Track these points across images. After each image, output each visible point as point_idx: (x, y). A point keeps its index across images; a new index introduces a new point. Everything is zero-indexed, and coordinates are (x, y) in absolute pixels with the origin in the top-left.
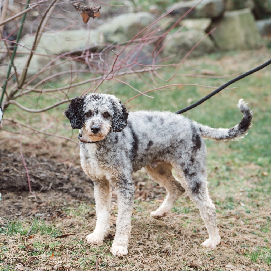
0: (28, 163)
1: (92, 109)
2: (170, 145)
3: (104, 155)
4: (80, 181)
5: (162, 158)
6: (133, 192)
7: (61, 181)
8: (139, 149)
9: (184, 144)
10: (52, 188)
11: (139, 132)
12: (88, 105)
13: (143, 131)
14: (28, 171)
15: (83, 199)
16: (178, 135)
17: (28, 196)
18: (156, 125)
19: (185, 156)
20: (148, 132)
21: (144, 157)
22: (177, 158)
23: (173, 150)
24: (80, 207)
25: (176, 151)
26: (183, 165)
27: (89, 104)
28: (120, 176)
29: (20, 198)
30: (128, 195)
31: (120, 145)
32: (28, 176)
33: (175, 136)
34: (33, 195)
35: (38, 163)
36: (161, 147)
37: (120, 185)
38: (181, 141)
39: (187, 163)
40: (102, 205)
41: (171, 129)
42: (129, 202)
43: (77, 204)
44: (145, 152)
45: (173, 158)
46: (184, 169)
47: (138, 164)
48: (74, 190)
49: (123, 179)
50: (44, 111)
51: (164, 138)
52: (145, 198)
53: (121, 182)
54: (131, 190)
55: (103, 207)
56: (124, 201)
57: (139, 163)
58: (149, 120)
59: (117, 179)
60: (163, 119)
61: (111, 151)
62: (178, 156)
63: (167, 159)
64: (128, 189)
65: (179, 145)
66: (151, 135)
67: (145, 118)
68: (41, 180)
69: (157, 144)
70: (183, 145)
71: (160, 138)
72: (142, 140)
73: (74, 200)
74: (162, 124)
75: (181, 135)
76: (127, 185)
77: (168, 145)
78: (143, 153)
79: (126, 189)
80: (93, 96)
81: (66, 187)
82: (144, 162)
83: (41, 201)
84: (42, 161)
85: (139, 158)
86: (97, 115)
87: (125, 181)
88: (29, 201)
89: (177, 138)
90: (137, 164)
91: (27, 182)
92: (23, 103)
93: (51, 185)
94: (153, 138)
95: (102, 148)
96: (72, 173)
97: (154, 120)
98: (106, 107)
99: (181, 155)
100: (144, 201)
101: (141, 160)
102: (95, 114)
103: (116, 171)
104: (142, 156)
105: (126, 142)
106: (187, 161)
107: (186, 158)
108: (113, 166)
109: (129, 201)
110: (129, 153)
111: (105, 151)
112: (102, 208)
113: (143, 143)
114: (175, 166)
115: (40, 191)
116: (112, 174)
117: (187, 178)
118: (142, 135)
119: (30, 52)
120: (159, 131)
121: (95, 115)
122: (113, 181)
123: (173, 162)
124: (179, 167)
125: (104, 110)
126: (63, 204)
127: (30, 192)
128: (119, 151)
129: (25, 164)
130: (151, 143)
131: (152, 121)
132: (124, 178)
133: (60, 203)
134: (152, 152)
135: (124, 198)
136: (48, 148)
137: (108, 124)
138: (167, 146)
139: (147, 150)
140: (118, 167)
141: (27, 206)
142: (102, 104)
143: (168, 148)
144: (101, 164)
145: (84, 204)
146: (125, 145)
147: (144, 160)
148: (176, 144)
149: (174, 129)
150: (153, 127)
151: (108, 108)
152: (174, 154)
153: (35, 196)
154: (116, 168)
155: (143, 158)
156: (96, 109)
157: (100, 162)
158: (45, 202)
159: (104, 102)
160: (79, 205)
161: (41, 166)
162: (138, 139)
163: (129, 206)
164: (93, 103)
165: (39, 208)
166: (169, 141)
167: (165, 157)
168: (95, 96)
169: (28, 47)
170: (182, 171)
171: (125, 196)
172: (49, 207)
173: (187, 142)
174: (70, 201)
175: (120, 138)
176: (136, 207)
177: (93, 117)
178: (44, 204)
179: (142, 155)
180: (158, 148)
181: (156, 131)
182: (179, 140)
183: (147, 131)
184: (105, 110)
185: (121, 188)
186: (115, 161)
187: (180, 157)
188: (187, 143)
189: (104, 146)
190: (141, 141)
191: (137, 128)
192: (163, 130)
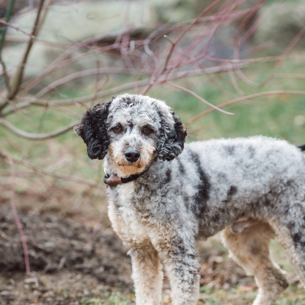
0: (24, 225)
1: (124, 121)
2: (269, 190)
3: (145, 200)
4: (112, 255)
5: (255, 215)
6: (196, 270)
7: (80, 255)
8: (211, 199)
9: (294, 188)
10: (65, 266)
11: (212, 171)
12: (117, 115)
13: (219, 170)
14: (24, 238)
15: (116, 284)
16: (284, 171)
17: (23, 279)
18: (242, 159)
19: (294, 210)
20: (228, 173)
21: (221, 214)
22: (281, 213)
23: (275, 199)
24: (111, 298)
25: (280, 202)
26: (291, 226)
27: (117, 113)
28: (174, 240)
29: (10, 284)
30: (188, 276)
31: (173, 186)
32: (25, 246)
33: (278, 173)
34: (33, 278)
35: (42, 225)
36: (254, 195)
37: (174, 257)
38: (289, 183)
39: (299, 223)
40: (145, 295)
41: (271, 163)
42: (189, 288)
43: (107, 294)
44: (222, 205)
45: (274, 213)
46: (293, 233)
47: (209, 224)
48: (101, 269)
49: (179, 245)
50: (53, 137)
51: (257, 180)
52: (222, 284)
53: (176, 250)
54: (193, 266)
55: (147, 299)
56: (180, 286)
57: (211, 223)
58: (229, 153)
59: (168, 245)
60: (253, 147)
61: (158, 195)
62: (282, 209)
63: (263, 216)
64: (188, 265)
65: (285, 190)
66: (233, 176)
67: (222, 150)
68: (47, 253)
69: (246, 191)
70: (292, 190)
71: (250, 181)
72: (216, 184)
73: (101, 287)
74: (252, 156)
75: (289, 170)
76: (186, 257)
77: (265, 191)
78: (218, 206)
79: (185, 264)
80: (124, 99)
81: (88, 264)
82: (221, 221)
83: (45, 288)
84: (49, 221)
85: (211, 214)
86: (131, 130)
87: (183, 250)
88: (25, 289)
89: (282, 177)
90: (207, 225)
91: (23, 256)
92: (17, 124)
93: (63, 261)
94: (237, 182)
95: (143, 188)
96: (98, 240)
97: (238, 151)
98: (147, 118)
99: (289, 208)
100: (220, 289)
101: (216, 219)
102: (129, 128)
103: (166, 230)
104: (217, 212)
105: (185, 181)
106: (299, 220)
107: (297, 213)
108: (161, 222)
109: (189, 286)
110: (191, 202)
111: (148, 194)
112: (145, 301)
113: (218, 189)
114: (277, 227)
115: (43, 272)
116: (160, 235)
117: (297, 249)
118: (216, 176)
119: (27, 38)
120: (248, 169)
121: (128, 131)
122: (163, 248)
123: (274, 221)
124: (284, 230)
125: (143, 122)
126: (82, 292)
127: (28, 272)
128: (171, 197)
129: (20, 226)
130: (233, 190)
131: (234, 154)
132: (181, 245)
133: (78, 291)
134: (236, 205)
135: (180, 281)
136: (59, 199)
137: (150, 145)
138: (263, 192)
139: (226, 202)
140: (169, 224)
141: (22, 296)
142: (140, 113)
143: (266, 195)
144: (142, 217)
145: (118, 294)
146: (183, 187)
147: (221, 218)
148: (280, 188)
149: (276, 162)
150: (237, 163)
151: (149, 119)
152: (275, 206)
153: (34, 280)
154: (165, 226)
155: (218, 215)
156: (129, 120)
157: (140, 214)
158: (52, 290)
159: (143, 109)
160: (110, 295)
161: (48, 229)
162: (209, 182)
163: (190, 294)
164: (124, 111)
165: (42, 299)
166: (268, 185)
167: (260, 213)
168: (128, 99)
169: (25, 30)
170: (290, 236)
171: (182, 278)
172: (59, 298)
173: (299, 184)
174: (95, 288)
175: (175, 174)
176: (207, 299)
177: (125, 135)
178: (51, 293)
179: (216, 210)
180: (248, 198)
181: (242, 171)
182: (285, 181)
183: (227, 169)
184: (145, 123)
185: (175, 262)
186: (164, 214)
187: (287, 212)
188: (298, 186)
189: (146, 186)
190: (214, 186)
191: (208, 163)
192: (255, 166)
